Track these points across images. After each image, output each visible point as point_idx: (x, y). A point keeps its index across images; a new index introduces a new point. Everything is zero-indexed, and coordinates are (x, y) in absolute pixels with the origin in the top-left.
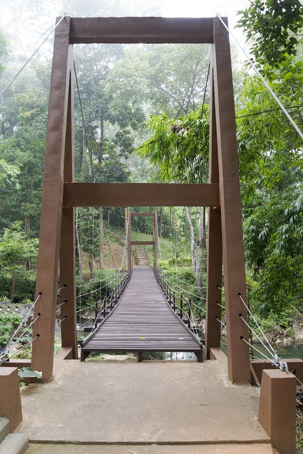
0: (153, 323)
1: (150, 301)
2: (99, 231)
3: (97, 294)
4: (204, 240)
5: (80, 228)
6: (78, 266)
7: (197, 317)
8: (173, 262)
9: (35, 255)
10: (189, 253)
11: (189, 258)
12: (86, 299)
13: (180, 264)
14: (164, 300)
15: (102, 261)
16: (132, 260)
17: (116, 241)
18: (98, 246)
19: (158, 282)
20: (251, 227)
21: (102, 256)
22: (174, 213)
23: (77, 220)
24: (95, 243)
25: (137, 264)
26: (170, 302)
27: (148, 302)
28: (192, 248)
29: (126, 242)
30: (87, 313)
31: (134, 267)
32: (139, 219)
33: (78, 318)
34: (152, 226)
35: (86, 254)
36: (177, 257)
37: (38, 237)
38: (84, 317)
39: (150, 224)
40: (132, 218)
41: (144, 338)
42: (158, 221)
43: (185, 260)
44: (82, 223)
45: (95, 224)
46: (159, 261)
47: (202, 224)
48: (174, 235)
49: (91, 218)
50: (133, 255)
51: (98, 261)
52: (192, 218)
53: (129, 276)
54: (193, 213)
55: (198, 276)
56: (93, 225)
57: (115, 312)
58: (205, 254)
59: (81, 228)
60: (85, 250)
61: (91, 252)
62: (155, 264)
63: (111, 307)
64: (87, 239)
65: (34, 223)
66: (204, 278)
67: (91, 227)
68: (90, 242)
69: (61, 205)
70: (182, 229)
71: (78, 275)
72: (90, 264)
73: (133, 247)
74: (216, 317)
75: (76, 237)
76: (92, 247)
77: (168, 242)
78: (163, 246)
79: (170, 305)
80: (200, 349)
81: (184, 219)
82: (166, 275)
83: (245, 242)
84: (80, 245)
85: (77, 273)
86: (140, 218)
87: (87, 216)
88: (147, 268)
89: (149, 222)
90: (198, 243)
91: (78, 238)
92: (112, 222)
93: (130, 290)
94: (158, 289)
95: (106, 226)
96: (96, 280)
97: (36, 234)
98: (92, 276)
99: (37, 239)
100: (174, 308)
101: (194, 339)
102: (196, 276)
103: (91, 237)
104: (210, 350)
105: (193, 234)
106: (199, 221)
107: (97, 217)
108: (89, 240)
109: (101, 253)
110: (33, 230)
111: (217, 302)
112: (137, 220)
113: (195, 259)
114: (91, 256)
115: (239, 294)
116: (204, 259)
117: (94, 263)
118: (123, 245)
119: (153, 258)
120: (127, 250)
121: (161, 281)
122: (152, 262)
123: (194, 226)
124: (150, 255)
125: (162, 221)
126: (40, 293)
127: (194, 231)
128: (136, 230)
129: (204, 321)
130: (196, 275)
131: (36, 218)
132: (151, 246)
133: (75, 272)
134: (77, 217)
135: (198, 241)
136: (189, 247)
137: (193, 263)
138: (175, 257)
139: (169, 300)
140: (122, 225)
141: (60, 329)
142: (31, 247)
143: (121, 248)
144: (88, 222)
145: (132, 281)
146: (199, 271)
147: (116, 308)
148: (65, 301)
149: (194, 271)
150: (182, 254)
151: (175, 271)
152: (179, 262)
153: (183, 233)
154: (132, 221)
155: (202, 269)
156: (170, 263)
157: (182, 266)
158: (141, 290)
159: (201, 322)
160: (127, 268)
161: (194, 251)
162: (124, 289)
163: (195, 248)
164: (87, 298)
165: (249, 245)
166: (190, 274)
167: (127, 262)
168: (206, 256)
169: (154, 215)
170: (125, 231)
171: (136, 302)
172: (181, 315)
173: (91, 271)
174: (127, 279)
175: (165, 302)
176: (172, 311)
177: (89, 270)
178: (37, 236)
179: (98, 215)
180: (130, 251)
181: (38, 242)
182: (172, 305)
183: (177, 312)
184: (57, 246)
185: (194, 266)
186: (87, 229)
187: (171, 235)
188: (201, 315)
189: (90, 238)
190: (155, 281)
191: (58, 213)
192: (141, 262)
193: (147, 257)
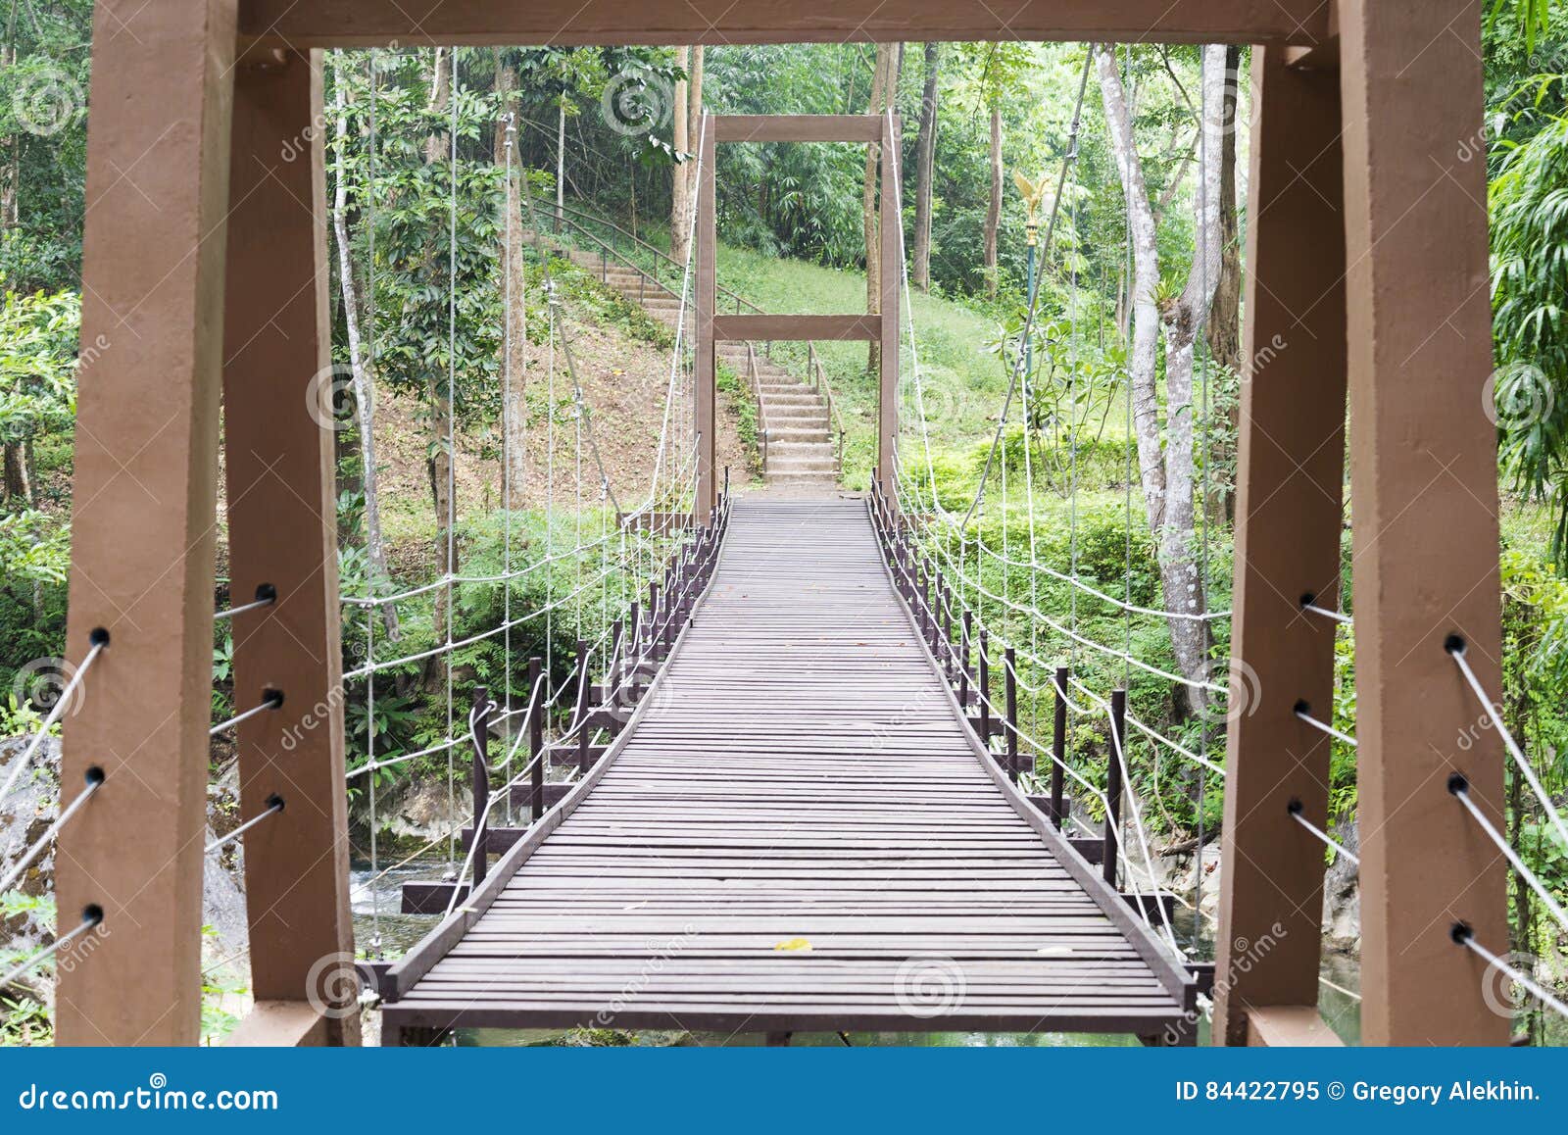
0: (867, 856)
1: (849, 713)
2: (492, 240)
3: (483, 671)
4: (1222, 308)
5: (361, 224)
6: (350, 483)
7: (1166, 830)
8: (1005, 462)
9: (60, 410)
10: (1120, 395)
11: (1116, 432)
12: (409, 708)
13: (1056, 477)
14: (941, 707)
15: (515, 448)
16: (722, 445)
17: (612, 316)
18: (488, 347)
19: (907, 592)
20: (1549, 202)
21: (515, 414)
22: (1015, 122)
23: (340, 165)
24: (464, 328)
25: (757, 472)
26: (985, 727)
27: (835, 724)
28: (1141, 362)
29: (680, 322)
30: (419, 804)
31: (740, 491)
32: (770, 165)
33: (360, 833)
34: (866, 213)
35: (407, 402)
36: (1037, 422)
37: (75, 286)
38: (401, 829)
39: (846, 201)
40: (724, 154)
41: (806, 946)
42: (905, 175)
43: (1085, 451)
44: (377, 188)
45: (466, 191)
46: (912, 456)
47: (1214, 192)
48: (1019, 279)
49: (435, 149)
50: (734, 410)
51: (486, 453)
52: (1145, 151)
53: (705, 551)
54: (1153, 121)
55: (1179, 551)
56: (451, 203)
57: (610, 785)
58: (1227, 402)
59: (374, 220)
60: (402, 373)
61: (441, 389)
62: (882, 474)
63: (584, 758)
64: (412, 298)
65: (46, 191)
66: (1217, 567)
67: (438, 217)
68: (435, 320)
69: (228, 27)
70: (1069, 234)
71: (357, 545)
72: (435, 469)
73: (733, 358)
74: (1296, 807)
75: (335, 285)
76: (446, 353)
77: (976, 322)
78: (939, 351)
79: (986, 739)
80: (1178, 1012)
81: (1087, 160)
82: (955, 549)
83: (1510, 304)
84: (365, 337)
85: (348, 532)
86: (781, 152)
87: (409, 133)
88: (827, 496)
89: (839, 185)
90: (1185, 322)
91: (348, 295)
92: (584, 184)
93: (712, 646)
94: (903, 643)
95: (537, 204)
96: (476, 579)
97: (57, 264)
98: (452, 551)
99: (64, 297)
100: (1015, 764)
101: (1144, 955)
102: (1165, 556)
103: (441, 281)
104: (1246, 1023)
105: (1146, 263)
106: (1193, 179)
107: (481, 148)
108: (425, 308)
109: (507, 397)
110: (43, 235)
111: (1302, 707)
112: (757, 167)
113: (1163, 434)
114: (439, 418)
115: (1455, 643)
116: (1219, 433)
117: (462, 467)
118: (663, 346)
119: (867, 431)
120: (690, 381)
121: (924, 591)
122: (866, 461)
123: (1155, 209)
124: (851, 411)
125: (930, 178)
126: (101, 636)
127: (1156, 242)
128: (754, 242)
129: (1210, 854)
130: (1169, 546)
131: (58, 156)
132: (859, 350)
133: (330, 529)
134: (338, 147)
135: (1186, 314)
136: (1122, 359)
137: (1146, 464)
138: (1019, 426)
139: (975, 712)
140: (657, 203)
141: (241, 900)
142: (29, 350)
143: (648, 362)
144: (418, 183)
145: (722, 589)
146: (1189, 522)
147: (612, 762)
148: (269, 695)
149: (1150, 516)
150: (1067, 402)
151: (1022, 523)
152: (1045, 464)
153: (1077, 263)
154: (723, 174)
155: (1210, 508)
156: (988, 465)
157: (1066, 488)
158: (788, 647)
159: (1194, 863)
160: (688, 504)
161: (1152, 386)
162: (670, 636)
163: (1161, 365)
164: (421, 704)
165: (1529, 333)
166: (1123, 539)
167: (688, 456)
168: (1233, 413)
169: (877, 133)
170: (676, 245)
171: (751, 724)
172: (1058, 811)
173: (444, 517)
174: (689, 571)
175: (950, 726)
176: (996, 782)
177: (433, 516)
178: (66, 275)
179: (489, 129)
180: (708, 382)
181: (74, 318)
182: (999, 744)
183: (1028, 788)
184: (203, 318)
185: (1150, 487)
186: (406, 232)
187: (993, 272)
188: (1196, 819)
189: (432, 293)
190: (881, 586)
191: (209, 85)
192: (789, 459)
193: (826, 430)
